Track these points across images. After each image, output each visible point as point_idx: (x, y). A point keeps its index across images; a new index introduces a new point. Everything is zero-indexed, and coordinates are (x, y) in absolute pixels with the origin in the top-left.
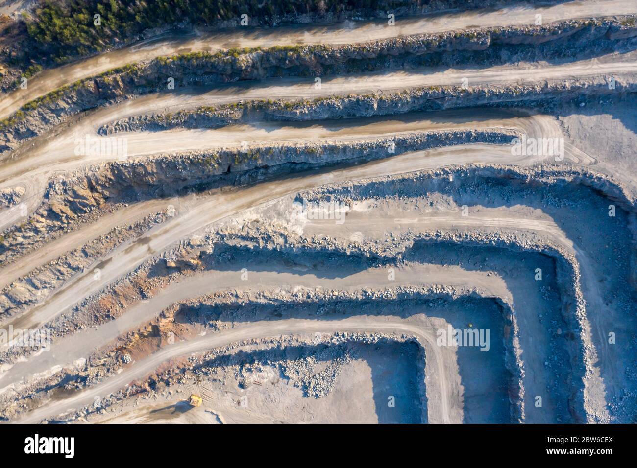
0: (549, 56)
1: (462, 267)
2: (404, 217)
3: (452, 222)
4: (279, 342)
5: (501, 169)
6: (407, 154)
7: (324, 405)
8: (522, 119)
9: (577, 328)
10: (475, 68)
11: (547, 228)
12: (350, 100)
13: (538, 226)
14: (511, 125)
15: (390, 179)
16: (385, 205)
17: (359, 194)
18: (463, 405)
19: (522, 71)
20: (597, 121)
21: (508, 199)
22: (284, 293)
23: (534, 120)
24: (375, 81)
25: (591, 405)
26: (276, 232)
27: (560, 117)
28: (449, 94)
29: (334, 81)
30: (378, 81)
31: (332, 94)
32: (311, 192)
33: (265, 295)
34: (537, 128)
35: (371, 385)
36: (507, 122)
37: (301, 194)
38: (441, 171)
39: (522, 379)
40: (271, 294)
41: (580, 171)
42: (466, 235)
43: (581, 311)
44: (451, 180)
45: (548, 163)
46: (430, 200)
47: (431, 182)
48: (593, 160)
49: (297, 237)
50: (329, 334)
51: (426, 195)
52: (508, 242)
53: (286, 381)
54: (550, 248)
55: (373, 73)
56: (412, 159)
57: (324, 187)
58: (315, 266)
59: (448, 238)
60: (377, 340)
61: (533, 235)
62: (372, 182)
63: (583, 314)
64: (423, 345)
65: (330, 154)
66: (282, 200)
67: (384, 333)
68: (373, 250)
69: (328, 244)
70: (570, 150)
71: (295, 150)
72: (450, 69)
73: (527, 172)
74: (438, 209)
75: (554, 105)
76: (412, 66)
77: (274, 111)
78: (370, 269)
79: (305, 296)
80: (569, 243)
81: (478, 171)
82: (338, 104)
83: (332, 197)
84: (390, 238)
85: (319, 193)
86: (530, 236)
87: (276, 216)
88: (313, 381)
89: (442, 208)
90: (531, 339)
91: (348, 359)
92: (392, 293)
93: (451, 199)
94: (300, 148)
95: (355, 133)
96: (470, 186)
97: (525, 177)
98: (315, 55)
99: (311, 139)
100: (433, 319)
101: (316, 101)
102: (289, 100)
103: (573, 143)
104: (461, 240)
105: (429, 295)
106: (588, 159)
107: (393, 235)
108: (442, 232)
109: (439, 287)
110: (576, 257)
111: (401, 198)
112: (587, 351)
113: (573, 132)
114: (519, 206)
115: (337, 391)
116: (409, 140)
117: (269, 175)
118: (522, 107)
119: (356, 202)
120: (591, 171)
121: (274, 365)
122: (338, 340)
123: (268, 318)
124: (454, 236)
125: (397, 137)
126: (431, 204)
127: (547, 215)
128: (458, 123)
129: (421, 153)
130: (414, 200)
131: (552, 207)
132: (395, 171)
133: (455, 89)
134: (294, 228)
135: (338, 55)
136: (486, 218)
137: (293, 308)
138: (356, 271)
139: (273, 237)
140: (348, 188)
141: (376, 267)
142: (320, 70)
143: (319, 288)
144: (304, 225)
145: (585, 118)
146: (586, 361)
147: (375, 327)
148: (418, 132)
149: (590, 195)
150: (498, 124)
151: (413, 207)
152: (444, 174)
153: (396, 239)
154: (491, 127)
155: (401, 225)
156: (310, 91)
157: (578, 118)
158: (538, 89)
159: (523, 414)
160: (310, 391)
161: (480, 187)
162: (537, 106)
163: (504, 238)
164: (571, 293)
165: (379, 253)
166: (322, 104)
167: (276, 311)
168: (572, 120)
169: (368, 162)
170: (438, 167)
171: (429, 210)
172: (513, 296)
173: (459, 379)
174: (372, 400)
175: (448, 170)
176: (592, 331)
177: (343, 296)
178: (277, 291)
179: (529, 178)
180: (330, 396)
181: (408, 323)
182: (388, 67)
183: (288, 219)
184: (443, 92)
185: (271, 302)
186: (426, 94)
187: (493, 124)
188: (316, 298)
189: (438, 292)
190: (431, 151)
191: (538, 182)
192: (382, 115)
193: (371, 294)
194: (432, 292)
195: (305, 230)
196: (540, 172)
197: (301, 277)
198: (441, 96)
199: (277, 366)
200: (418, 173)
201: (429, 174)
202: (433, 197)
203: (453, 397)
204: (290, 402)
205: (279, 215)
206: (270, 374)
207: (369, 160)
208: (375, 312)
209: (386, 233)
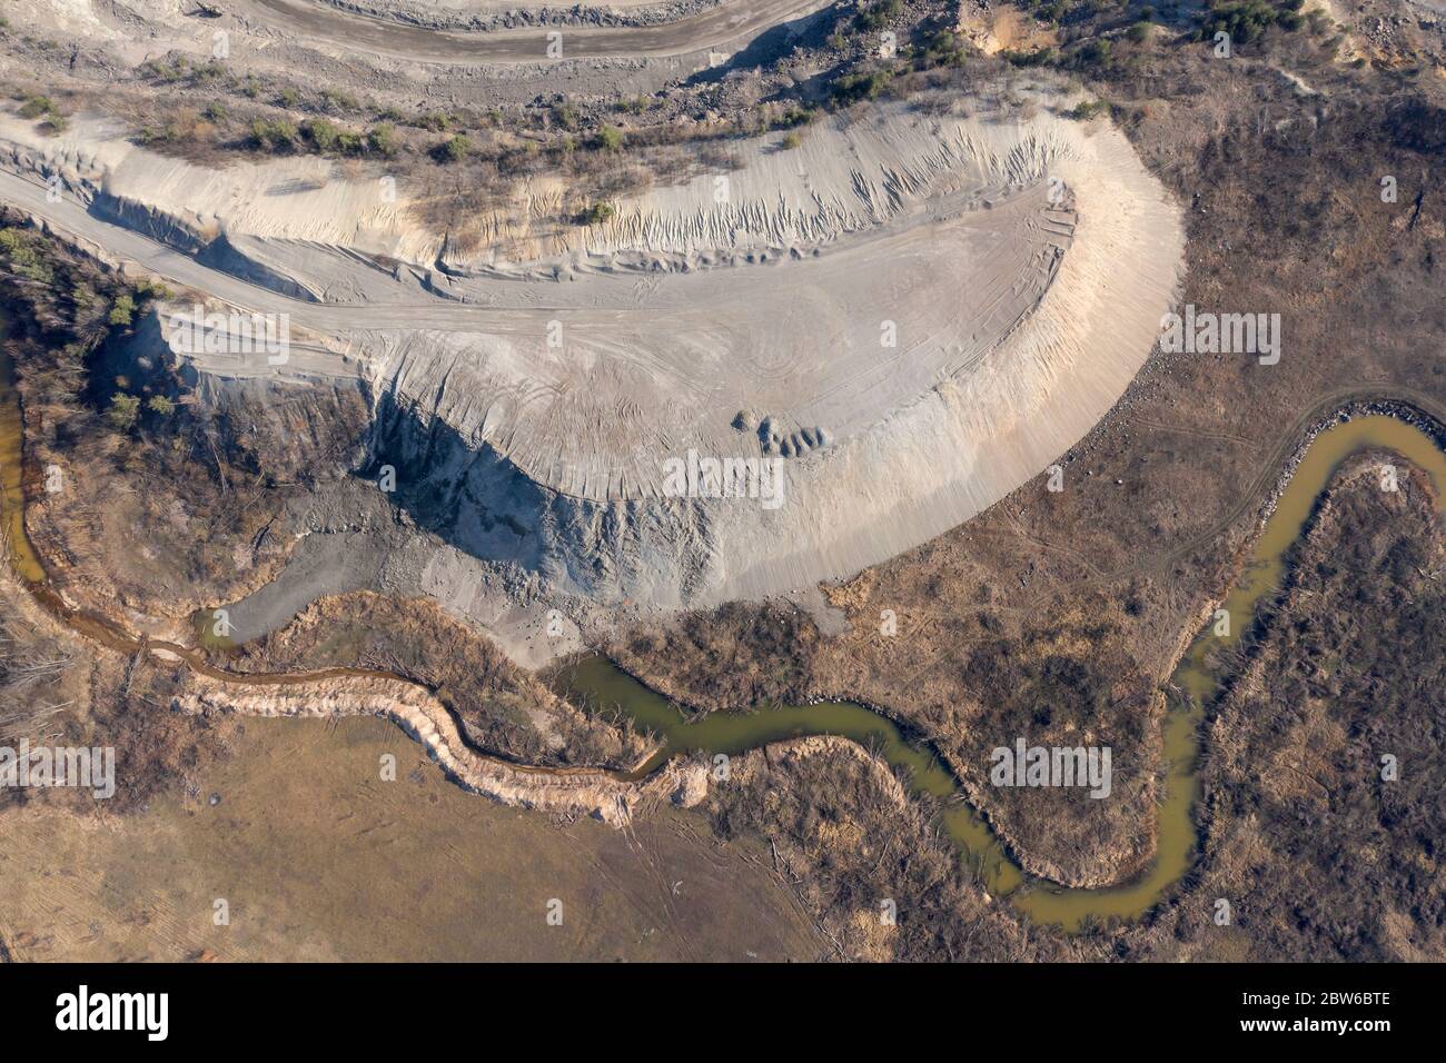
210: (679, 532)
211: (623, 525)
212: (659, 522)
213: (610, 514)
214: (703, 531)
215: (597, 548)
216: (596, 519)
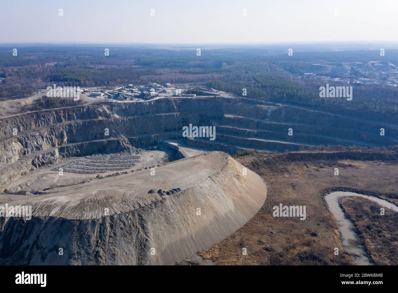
210: (133, 228)
211: (109, 229)
212: (124, 224)
213: (103, 225)
214: (143, 227)
215: (97, 246)
216: (97, 229)
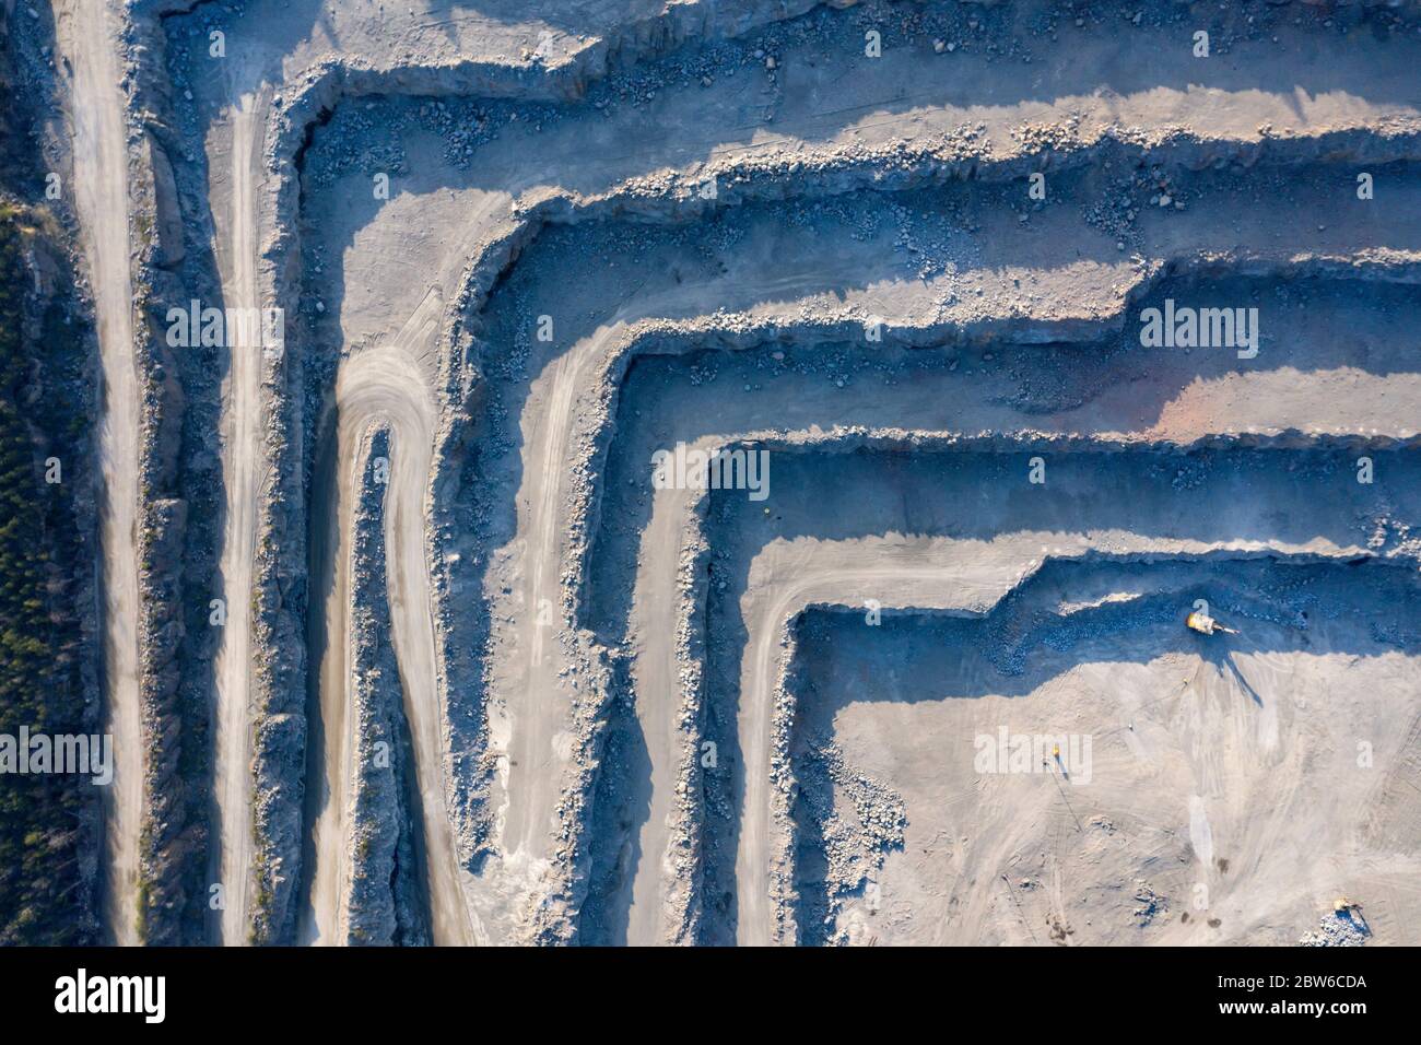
0: (212, 376)
1: (644, 527)
2: (529, 646)
3: (546, 554)
4: (783, 904)
5: (440, 466)
6: (395, 641)
7: (923, 809)
8: (343, 422)
9: (767, 331)
10: (224, 518)
11: (570, 375)
12: (264, 771)
13: (564, 391)
14: (352, 445)
15: (445, 679)
16: (503, 684)
17: (473, 737)
18: (923, 537)
19: (239, 431)
20: (355, 280)
21: (508, 446)
22: (674, 896)
23: (345, 399)
24: (229, 720)
25: (919, 314)
26: (538, 919)
27: (344, 351)
28: (270, 571)
29: (221, 800)
30: (230, 712)
31: (246, 807)
32: (460, 840)
33: (675, 937)
34: (362, 394)
35: (884, 706)
36: (346, 450)
37: (463, 860)
38: (435, 578)
39: (869, 432)
40: (674, 923)
41: (453, 320)
42: (574, 528)
43: (735, 322)
44: (456, 557)
45: (434, 378)
46: (498, 594)
47: (459, 594)
48: (434, 292)
49: (553, 872)
50: (773, 796)
51: (487, 601)
52: (593, 449)
53: (869, 887)
54: (610, 371)
55: (212, 722)
56: (406, 631)
57: (452, 811)
58: (624, 826)
59: (576, 564)
60: (790, 698)
61: (582, 401)
62: (448, 713)
63: (740, 319)
64: (803, 607)
65: (378, 804)
66: (473, 900)
67: (776, 682)
68: (591, 713)
69: (572, 806)
70: (412, 336)
71: (360, 884)
72: (221, 566)
73: (448, 419)
74: (517, 579)
75: (318, 360)
76: (207, 642)
77: (272, 927)
78: (638, 711)
79: (685, 851)
80: (603, 333)
81: (441, 506)
82: (267, 797)
83: (473, 795)
84: (569, 678)
85: (462, 824)
86: (584, 407)
87: (505, 915)
88: (872, 828)
89: (517, 571)
90: (793, 409)
91: (830, 751)
92: (688, 671)
93: (499, 552)
94: (357, 873)
95: (338, 753)
96: (476, 518)
97: (457, 425)
98: (159, 849)
99: (341, 846)
100: (751, 582)
101: (258, 841)
102: (251, 897)
103: (397, 329)
104: (582, 537)
105: (698, 596)
106: (432, 303)
107: (564, 671)
108: (565, 574)
109: (681, 576)
110: (629, 323)
111: (491, 650)
112: (813, 317)
113: (377, 327)
114: (522, 424)
115: (895, 779)
116: (364, 643)
117: (419, 926)
118: (316, 421)
119: (490, 743)
120: (455, 300)
121: (835, 908)
122: (786, 778)
123: (732, 923)
124: (574, 551)
125: (355, 668)
126: (507, 591)
127: (545, 371)
128: (339, 544)
129: (396, 614)
130: (495, 625)
131: (529, 363)
132: (429, 666)
133: (262, 559)
134: (534, 877)
135: (164, 802)
136: (543, 488)
137: (714, 869)
138: (641, 741)
139: (548, 926)
140: (455, 764)
141: (635, 699)
142: (196, 831)
143: (670, 821)
144: (529, 856)
145: (349, 303)
146: (831, 319)
147: (764, 699)
148: (347, 626)
149: (510, 291)
150: (348, 468)
151: (511, 628)
152: (442, 572)
153: (573, 667)
154: (351, 482)
155: (544, 655)
156: (237, 853)
157: (348, 316)
158: (276, 402)
159: (937, 434)
160: (892, 836)
161: (478, 497)
162: (317, 393)
163: (584, 458)
164: (700, 337)
165: (598, 701)
166: (265, 829)
167: (718, 906)
168: (352, 325)
169: (406, 719)
170: (428, 583)
171: (519, 596)
172: (707, 434)
173: (872, 541)
174: (915, 706)
175: (433, 566)
176: (775, 301)
177: (688, 771)
178: (670, 910)
179: (459, 416)
180: (904, 794)
181: (758, 630)
182: (203, 691)
183: (512, 890)
184: (265, 584)
185: (692, 924)
186: (265, 617)
187: (347, 477)
188: (689, 828)
189: (691, 580)
190: (393, 595)
191: (470, 399)
192: (308, 696)
193: (688, 714)
194: (690, 591)
195: (541, 854)
196: (449, 396)
197: (644, 854)
198: (273, 586)
199: (838, 901)
200: (437, 622)
201: (440, 602)
202: (493, 587)
203: (907, 557)
204: (913, 880)
205: (503, 907)
206: (853, 918)
207: (401, 717)
208: (733, 696)
209: (558, 686)
